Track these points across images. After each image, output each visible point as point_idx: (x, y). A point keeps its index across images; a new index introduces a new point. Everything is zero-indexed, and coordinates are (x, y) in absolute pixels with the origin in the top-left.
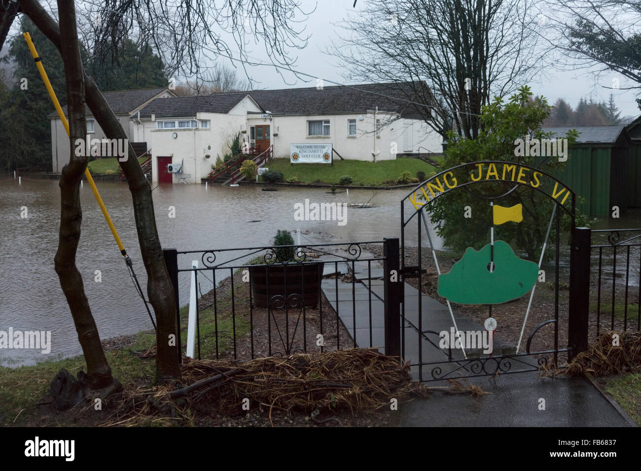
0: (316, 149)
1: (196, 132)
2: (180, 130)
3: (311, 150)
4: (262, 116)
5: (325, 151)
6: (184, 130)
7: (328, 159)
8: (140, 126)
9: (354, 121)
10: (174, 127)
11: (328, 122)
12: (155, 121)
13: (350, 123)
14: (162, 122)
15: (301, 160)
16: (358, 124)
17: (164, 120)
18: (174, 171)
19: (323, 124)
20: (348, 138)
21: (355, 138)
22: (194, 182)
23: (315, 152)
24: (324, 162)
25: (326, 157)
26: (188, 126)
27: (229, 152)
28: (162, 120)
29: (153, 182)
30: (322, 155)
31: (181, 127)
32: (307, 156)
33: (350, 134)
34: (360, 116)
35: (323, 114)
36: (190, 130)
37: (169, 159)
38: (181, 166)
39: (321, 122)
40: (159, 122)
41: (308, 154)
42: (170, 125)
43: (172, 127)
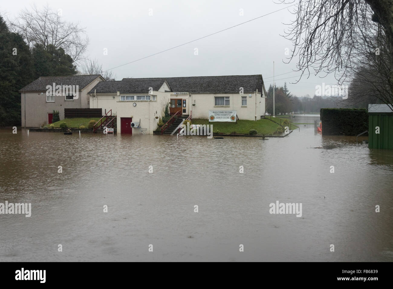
0: (226, 113)
1: (150, 102)
2: (139, 101)
3: (223, 114)
4: (175, 93)
5: (232, 115)
6: (142, 101)
7: (234, 119)
8: (94, 98)
9: (246, 97)
10: (133, 99)
11: (228, 98)
12: (119, 96)
13: (243, 98)
14: (124, 96)
15: (216, 120)
16: (248, 99)
17: (126, 95)
18: (135, 126)
19: (225, 99)
20: (241, 107)
21: (246, 107)
22: (148, 133)
23: (225, 115)
24: (232, 121)
25: (233, 118)
26: (143, 99)
27: (164, 115)
28: (125, 95)
29: (117, 133)
30: (230, 117)
31: (138, 99)
32: (220, 118)
33: (243, 105)
34: (250, 95)
35: (226, 93)
36: (146, 101)
37: (130, 119)
38: (139, 124)
39: (223, 97)
40: (121, 96)
41: (220, 116)
42: (130, 98)
43: (131, 99)
